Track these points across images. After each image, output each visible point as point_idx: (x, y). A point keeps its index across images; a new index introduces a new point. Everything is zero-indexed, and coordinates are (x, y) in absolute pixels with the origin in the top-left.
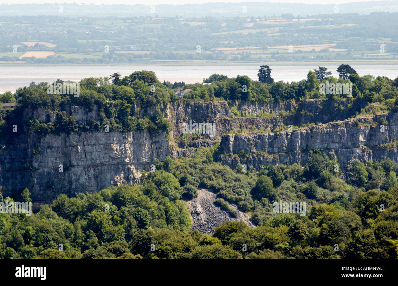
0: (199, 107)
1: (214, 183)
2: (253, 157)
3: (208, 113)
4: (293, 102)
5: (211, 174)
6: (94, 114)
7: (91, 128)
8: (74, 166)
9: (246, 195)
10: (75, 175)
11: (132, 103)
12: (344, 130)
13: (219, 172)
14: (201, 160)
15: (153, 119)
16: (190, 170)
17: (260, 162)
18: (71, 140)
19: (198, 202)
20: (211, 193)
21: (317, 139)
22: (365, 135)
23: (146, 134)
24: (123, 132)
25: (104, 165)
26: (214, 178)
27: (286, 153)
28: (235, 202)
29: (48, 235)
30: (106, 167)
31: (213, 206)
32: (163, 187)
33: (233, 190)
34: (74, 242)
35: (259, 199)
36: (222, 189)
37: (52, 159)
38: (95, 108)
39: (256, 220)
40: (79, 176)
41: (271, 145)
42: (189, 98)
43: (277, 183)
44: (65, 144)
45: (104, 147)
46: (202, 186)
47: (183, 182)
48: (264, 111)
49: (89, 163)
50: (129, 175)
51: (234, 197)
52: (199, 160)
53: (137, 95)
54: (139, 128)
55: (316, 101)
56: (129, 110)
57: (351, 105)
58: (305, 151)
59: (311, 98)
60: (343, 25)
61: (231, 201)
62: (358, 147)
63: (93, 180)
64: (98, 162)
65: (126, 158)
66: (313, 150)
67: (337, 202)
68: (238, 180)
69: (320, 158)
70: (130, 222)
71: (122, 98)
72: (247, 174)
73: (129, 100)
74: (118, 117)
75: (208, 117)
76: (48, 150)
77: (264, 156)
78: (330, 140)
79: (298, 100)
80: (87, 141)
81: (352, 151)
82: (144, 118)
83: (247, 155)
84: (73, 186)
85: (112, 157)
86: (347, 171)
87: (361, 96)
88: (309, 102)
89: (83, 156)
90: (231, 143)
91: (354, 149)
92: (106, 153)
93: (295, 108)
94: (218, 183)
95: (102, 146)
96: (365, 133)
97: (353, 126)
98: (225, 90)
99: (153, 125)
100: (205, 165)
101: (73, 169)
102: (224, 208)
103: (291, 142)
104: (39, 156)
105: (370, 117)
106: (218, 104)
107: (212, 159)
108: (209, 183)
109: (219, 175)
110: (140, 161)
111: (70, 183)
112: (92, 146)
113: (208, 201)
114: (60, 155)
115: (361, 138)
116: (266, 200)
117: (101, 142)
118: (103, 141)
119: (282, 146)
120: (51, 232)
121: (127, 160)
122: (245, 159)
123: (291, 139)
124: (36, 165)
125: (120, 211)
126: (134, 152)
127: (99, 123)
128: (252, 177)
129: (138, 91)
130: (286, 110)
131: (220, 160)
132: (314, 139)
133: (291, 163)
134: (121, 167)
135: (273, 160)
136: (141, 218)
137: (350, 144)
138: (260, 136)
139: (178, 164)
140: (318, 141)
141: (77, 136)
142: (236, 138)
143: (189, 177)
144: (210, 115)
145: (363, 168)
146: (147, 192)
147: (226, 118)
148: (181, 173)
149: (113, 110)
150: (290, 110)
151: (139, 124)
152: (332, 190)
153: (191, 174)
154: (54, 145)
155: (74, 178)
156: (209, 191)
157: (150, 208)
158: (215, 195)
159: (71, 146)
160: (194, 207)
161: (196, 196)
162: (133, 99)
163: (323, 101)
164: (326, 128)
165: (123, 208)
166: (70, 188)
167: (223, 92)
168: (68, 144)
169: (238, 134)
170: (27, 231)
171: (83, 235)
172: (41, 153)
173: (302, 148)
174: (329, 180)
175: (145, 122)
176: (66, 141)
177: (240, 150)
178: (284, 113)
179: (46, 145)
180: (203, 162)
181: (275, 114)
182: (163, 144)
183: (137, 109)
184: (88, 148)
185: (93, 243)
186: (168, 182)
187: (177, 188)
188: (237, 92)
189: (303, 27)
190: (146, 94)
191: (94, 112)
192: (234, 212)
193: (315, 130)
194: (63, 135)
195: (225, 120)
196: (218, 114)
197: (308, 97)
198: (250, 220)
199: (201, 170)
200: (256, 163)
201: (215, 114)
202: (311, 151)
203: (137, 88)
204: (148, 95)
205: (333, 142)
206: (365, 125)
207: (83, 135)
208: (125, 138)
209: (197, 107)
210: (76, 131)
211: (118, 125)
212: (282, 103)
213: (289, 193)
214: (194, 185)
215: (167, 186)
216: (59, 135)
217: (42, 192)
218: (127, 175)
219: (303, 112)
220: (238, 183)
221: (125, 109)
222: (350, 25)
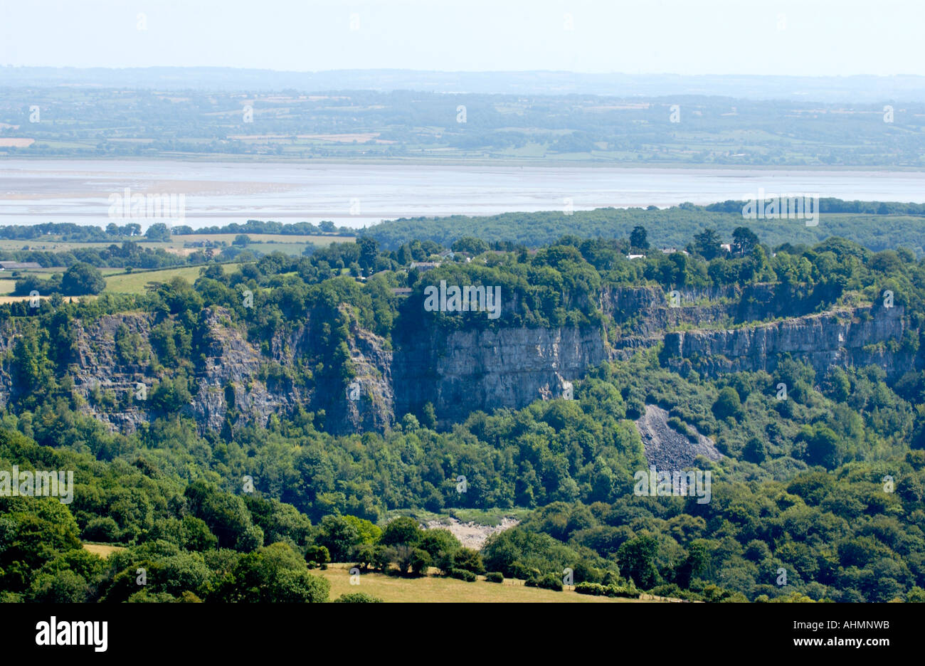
0: (629, 293)
1: (665, 396)
2: (708, 361)
3: (640, 301)
4: (737, 285)
5: (660, 384)
6: (513, 305)
7: (510, 323)
8: (488, 373)
9: (706, 412)
10: (490, 385)
11: (560, 291)
12: (819, 327)
13: (669, 382)
14: (644, 365)
15: (585, 311)
16: (632, 378)
17: (717, 368)
18: (485, 339)
19: (647, 422)
20: (662, 410)
21: (786, 338)
22: (845, 334)
23: (576, 332)
24: (550, 329)
25: (525, 372)
26: (663, 389)
27: (748, 356)
28: (694, 422)
29: (473, 466)
30: (528, 374)
31: (667, 427)
32: (604, 402)
33: (689, 406)
34: (505, 475)
35: (724, 419)
36: (676, 405)
37: (461, 363)
38: (515, 297)
39: (723, 446)
40: (496, 385)
41: (730, 345)
42: (615, 281)
43: (743, 397)
44: (477, 344)
45: (527, 349)
46: (650, 400)
47: (625, 393)
48: (702, 298)
49: (507, 368)
50: (555, 386)
51: (691, 415)
52: (641, 365)
53: (566, 280)
54: (569, 324)
55: (767, 286)
56: (557, 299)
57: (812, 291)
58: (771, 353)
59: (759, 281)
60: (370, 107)
61: (689, 421)
62: (837, 349)
63: (511, 391)
64: (518, 367)
65: (552, 362)
66: (782, 353)
67: (820, 423)
68: (693, 392)
69: (793, 364)
70: (574, 450)
71: (547, 284)
72: (702, 384)
73: (557, 288)
74: (543, 309)
75: (640, 306)
76: (457, 352)
77: (721, 361)
78: (803, 340)
79: (742, 284)
80: (505, 341)
81: (830, 354)
82: (574, 310)
83: (701, 359)
84: (488, 399)
85: (535, 362)
86: (823, 380)
87: (825, 280)
88: (757, 286)
89: (500, 360)
90: (681, 343)
91: (832, 352)
92: (528, 356)
93: (739, 293)
94: (670, 397)
95: (523, 347)
96: (845, 331)
97: (831, 323)
98: (656, 270)
99: (585, 318)
100: (651, 372)
101: (487, 377)
102: (681, 431)
103: (755, 343)
104: (445, 360)
105: (850, 310)
106: (652, 290)
107: (658, 364)
108: (658, 396)
109: (669, 386)
110: (569, 367)
111: (484, 394)
112: (511, 347)
113: (659, 420)
114: (471, 358)
115: (841, 338)
116: (733, 420)
117: (523, 342)
118: (525, 340)
119: (744, 347)
120: (477, 462)
121: (554, 365)
122: (699, 364)
123: (754, 338)
124: (440, 370)
125: (559, 435)
126: (561, 355)
127: (520, 316)
128: (709, 389)
129: (566, 274)
130: (728, 296)
131: (668, 365)
132: (782, 339)
133: (755, 370)
134: (545, 374)
135: (733, 366)
136: (587, 446)
137: (827, 345)
138: (716, 334)
139: (616, 370)
140: (788, 341)
141: (493, 334)
142: (687, 336)
143: (633, 389)
144: (642, 304)
145: (843, 376)
146: (587, 409)
147: (662, 308)
148: (620, 382)
149: (537, 300)
150: (733, 297)
151: (568, 318)
152: (809, 406)
153: (634, 384)
154: (463, 345)
155: (488, 388)
156: (659, 406)
157: (595, 431)
158: (668, 412)
159: (486, 347)
160: (643, 429)
161: (644, 414)
162: (561, 285)
163: (776, 285)
164: (798, 325)
165: (563, 431)
166: (483, 401)
167: (655, 272)
168: (480, 344)
169: (689, 331)
170: (447, 461)
171: (516, 466)
172: (448, 355)
173: (768, 350)
174: (805, 393)
175: (576, 315)
176: (477, 340)
177: (691, 352)
178: (727, 301)
179: (453, 345)
180: (647, 368)
181: (715, 303)
182: (597, 345)
183: (566, 299)
184: (506, 350)
185: (530, 477)
186: (609, 396)
187: (620, 404)
188: (672, 274)
189: (319, 108)
190: (575, 278)
191: (513, 302)
192: (695, 436)
193: (784, 327)
194: (474, 332)
195: (660, 310)
196: (652, 303)
197: (756, 280)
198: (715, 446)
199: (646, 378)
200: (712, 371)
201: (649, 302)
202: (779, 355)
203: (564, 271)
204: (578, 279)
205: (806, 342)
206: (845, 320)
207: (500, 333)
208: (552, 337)
209: (626, 293)
210: (491, 327)
211: (544, 320)
212: (723, 287)
213: (758, 410)
214: (640, 398)
215: (609, 400)
216: (470, 332)
217: (447, 407)
218: (553, 384)
219: (751, 300)
220: (694, 396)
221: (553, 298)
222: (379, 107)
